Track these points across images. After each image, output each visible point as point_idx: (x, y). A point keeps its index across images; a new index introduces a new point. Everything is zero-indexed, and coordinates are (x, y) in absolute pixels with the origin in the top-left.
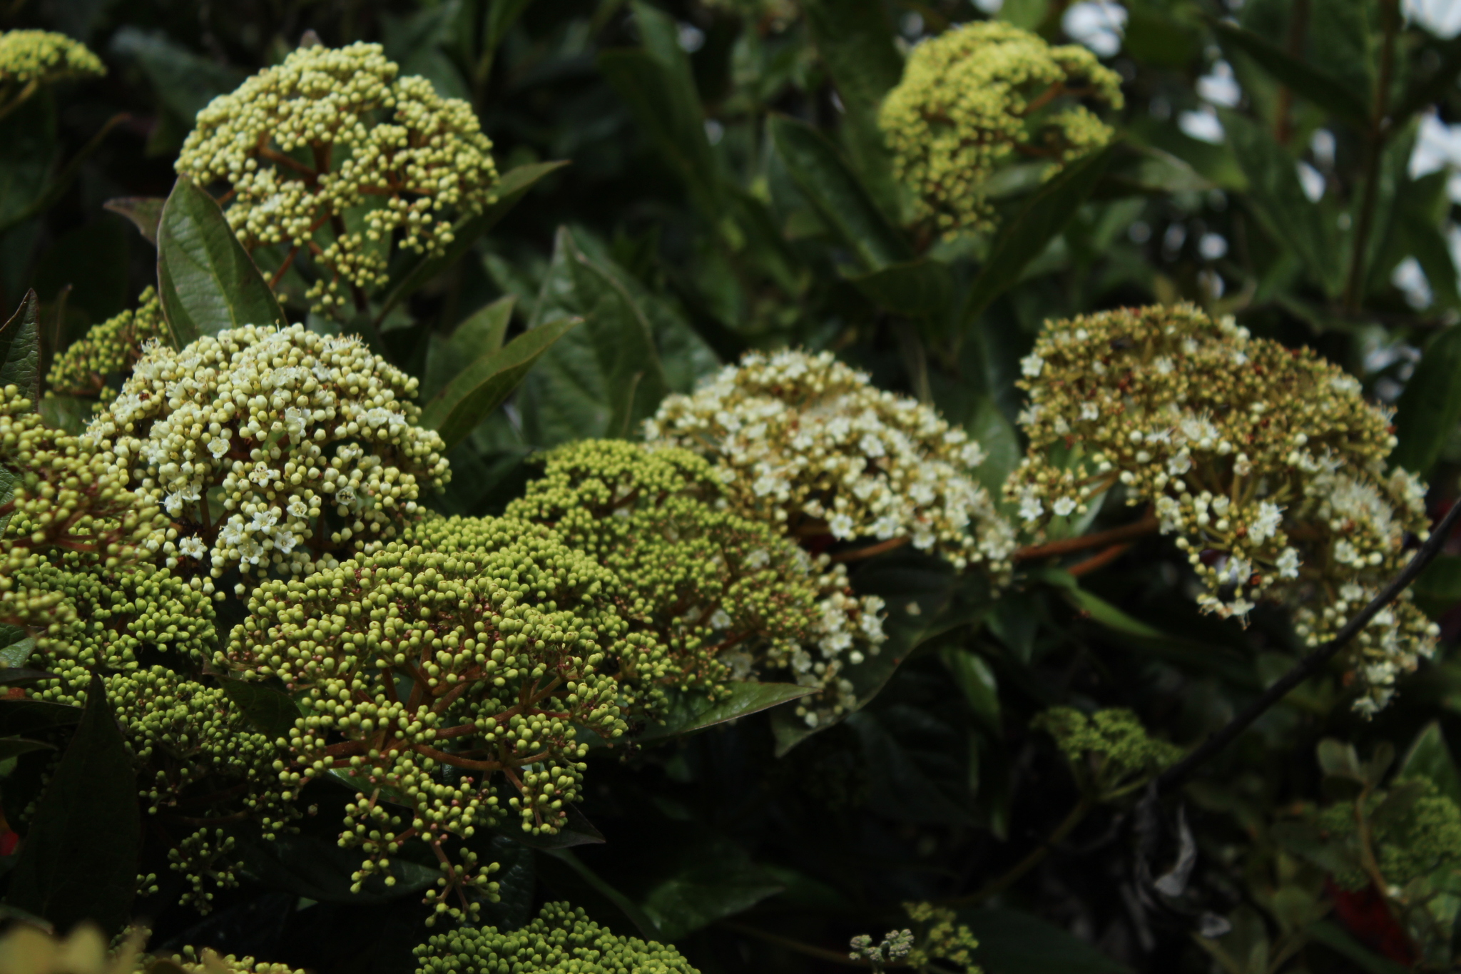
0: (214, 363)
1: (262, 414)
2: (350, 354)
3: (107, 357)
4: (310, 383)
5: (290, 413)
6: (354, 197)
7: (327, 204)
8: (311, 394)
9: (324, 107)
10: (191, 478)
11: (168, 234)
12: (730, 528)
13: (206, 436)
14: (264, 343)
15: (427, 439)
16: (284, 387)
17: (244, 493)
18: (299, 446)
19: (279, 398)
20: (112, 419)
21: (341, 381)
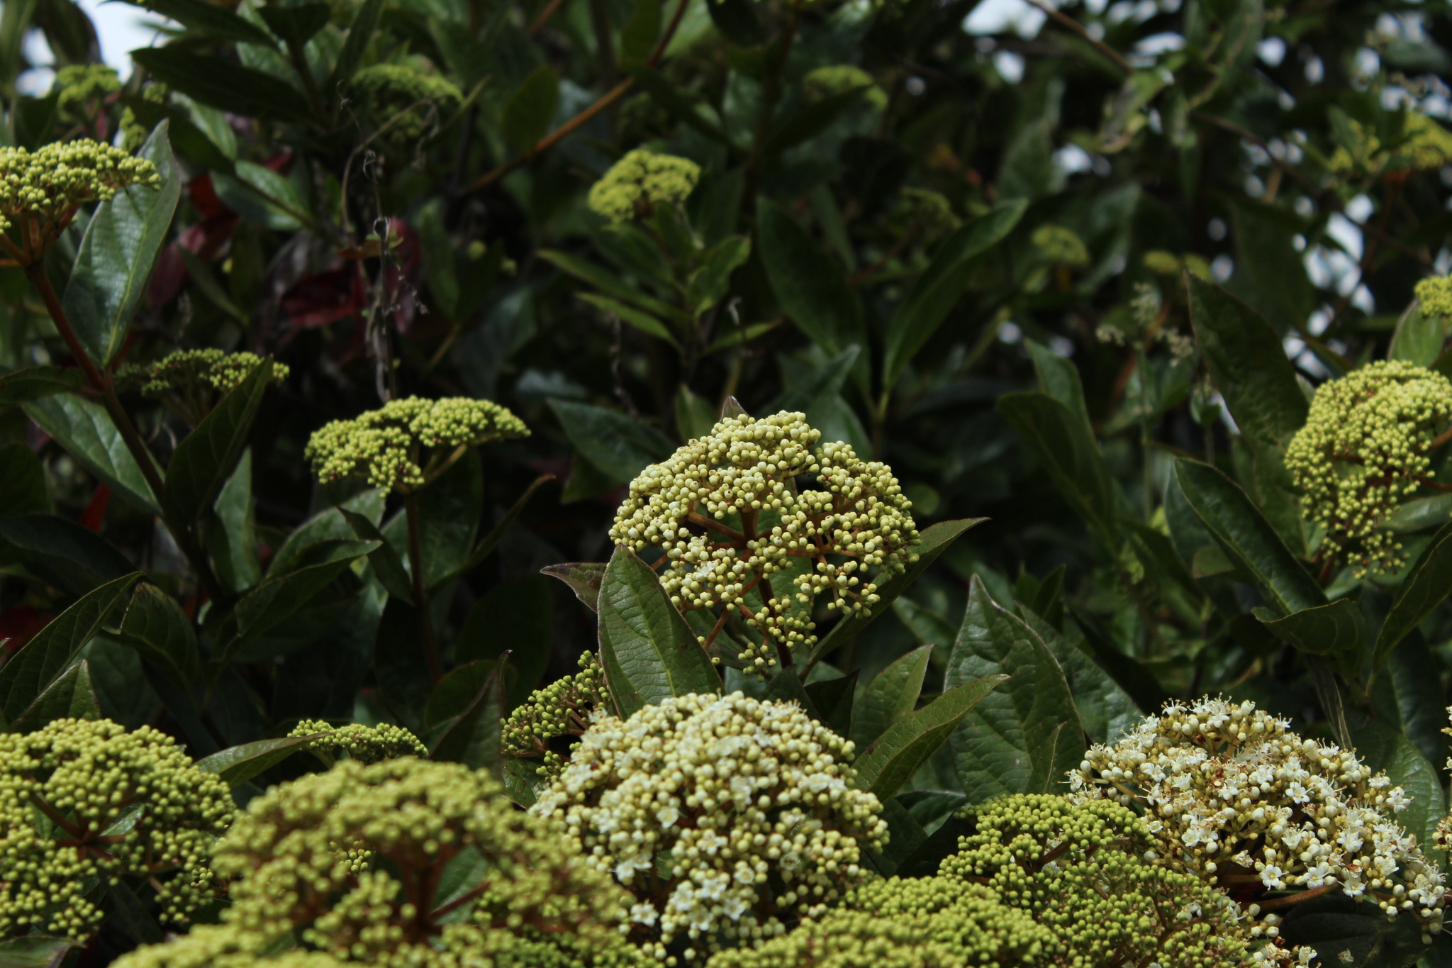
0: (659, 732)
1: (709, 783)
2: (789, 721)
3: (550, 721)
4: (753, 751)
5: (736, 781)
6: (783, 560)
7: (757, 569)
8: (754, 762)
9: (754, 476)
10: (641, 846)
11: (607, 603)
12: (1162, 880)
13: (655, 805)
14: (706, 712)
15: (865, 802)
16: (729, 757)
17: (692, 860)
18: (743, 813)
19: (725, 767)
20: (563, 789)
21: (781, 747)
